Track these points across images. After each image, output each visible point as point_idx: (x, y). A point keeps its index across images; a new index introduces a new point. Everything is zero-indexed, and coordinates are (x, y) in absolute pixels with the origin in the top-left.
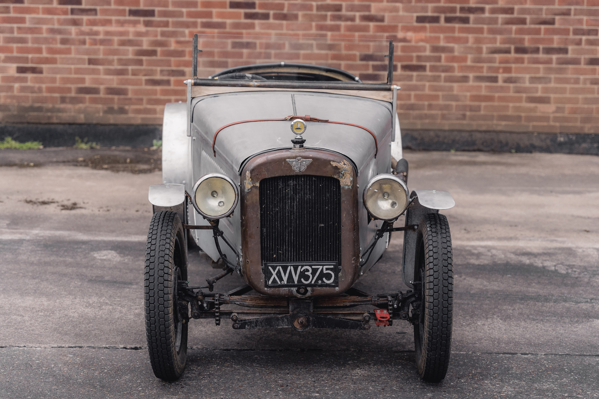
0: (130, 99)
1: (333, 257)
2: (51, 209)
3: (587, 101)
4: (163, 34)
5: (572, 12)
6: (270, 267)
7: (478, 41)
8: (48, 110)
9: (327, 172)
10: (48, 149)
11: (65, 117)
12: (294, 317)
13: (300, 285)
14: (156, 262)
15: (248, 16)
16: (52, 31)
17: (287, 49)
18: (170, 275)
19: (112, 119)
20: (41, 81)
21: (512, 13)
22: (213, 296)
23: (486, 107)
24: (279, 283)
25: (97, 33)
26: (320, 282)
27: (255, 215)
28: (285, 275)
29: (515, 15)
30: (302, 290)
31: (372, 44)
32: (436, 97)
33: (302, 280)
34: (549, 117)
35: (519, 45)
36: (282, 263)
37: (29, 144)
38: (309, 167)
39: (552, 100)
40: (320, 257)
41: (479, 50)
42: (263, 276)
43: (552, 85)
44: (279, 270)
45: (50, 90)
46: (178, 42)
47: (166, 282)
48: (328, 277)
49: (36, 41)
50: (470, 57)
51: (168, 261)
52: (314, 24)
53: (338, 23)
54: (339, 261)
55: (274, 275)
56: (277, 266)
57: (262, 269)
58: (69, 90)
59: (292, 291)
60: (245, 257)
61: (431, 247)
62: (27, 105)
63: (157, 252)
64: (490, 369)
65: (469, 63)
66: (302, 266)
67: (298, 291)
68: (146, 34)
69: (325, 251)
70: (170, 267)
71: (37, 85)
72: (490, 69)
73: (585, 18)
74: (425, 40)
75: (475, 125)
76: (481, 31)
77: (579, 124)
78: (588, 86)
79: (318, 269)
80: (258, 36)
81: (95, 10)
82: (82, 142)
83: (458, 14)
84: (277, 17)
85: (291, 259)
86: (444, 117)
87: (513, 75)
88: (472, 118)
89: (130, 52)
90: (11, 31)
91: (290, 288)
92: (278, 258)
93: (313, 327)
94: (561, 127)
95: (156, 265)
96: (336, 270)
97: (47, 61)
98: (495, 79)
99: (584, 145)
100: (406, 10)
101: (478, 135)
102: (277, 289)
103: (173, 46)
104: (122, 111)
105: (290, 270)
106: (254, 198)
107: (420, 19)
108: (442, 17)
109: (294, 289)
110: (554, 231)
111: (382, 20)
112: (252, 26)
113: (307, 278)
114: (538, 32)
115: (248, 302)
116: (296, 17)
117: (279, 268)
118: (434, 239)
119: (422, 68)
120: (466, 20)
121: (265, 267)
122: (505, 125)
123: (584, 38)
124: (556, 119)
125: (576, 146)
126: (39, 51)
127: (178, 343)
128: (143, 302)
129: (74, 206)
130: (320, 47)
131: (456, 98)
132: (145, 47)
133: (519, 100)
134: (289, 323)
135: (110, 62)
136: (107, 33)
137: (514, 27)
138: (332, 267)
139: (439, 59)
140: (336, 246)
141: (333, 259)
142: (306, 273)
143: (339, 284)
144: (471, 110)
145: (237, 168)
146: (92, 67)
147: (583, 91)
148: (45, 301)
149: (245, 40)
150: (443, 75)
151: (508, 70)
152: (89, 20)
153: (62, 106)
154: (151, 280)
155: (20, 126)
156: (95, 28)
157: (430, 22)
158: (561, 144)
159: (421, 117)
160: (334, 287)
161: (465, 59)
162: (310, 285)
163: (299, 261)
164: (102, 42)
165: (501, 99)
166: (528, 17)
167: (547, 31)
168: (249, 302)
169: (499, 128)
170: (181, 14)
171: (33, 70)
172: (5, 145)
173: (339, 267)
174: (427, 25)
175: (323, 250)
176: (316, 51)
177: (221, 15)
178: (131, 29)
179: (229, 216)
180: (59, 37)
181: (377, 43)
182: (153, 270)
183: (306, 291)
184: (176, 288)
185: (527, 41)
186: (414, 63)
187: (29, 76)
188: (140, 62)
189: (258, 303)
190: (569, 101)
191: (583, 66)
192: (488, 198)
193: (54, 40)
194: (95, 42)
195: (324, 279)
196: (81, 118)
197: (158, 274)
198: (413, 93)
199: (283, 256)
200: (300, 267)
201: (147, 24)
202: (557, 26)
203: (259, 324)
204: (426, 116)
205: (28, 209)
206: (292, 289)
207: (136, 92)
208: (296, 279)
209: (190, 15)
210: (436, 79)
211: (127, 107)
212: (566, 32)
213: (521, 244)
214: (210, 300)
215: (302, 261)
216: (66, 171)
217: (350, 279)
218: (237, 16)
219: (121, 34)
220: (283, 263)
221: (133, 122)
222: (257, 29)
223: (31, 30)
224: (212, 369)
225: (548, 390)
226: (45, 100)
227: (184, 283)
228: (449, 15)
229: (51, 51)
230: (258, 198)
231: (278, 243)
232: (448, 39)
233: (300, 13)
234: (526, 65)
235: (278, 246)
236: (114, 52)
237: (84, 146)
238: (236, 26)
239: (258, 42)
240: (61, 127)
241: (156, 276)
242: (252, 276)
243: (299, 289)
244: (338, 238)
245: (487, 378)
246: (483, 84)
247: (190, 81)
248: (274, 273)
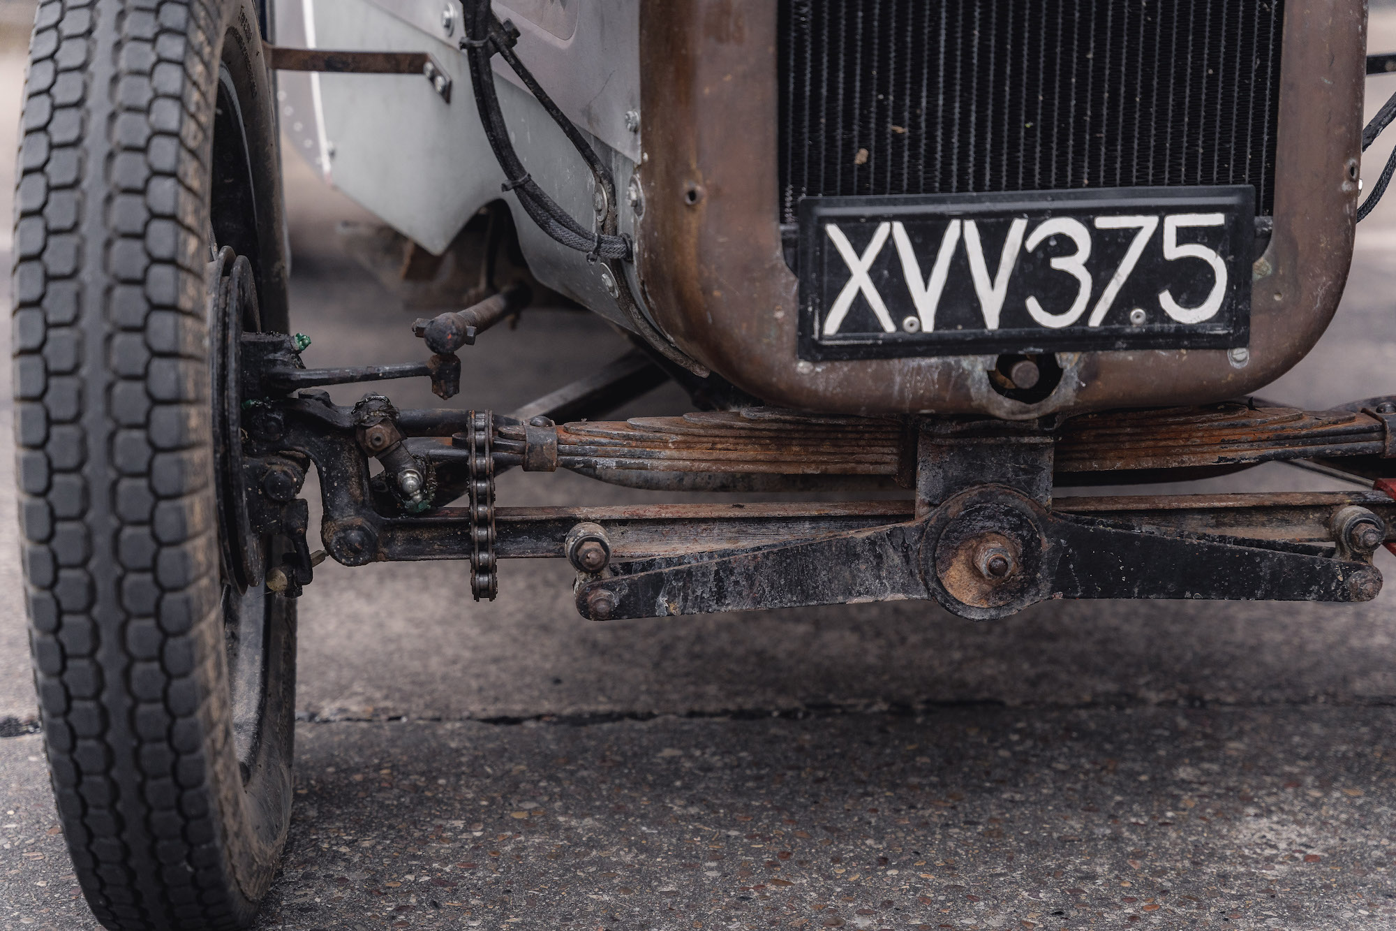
1: (1224, 158)
6: (833, 231)
12: (949, 539)
13: (1014, 341)
18: (189, 271)
22: (456, 427)
24: (889, 327)
26: (1138, 316)
28: (926, 275)
30: (1025, 373)
33: (1032, 305)
36: (906, 202)
40: (1143, 158)
42: (788, 284)
44: (890, 245)
47: (162, 324)
48: (1192, 283)
51: (172, 174)
54: (1255, 180)
55: (860, 279)
56: (876, 220)
57: (786, 243)
59: (964, 375)
60: (673, 167)
63: (97, 121)
66: (1035, 218)
67: (1000, 380)
69: (1178, 120)
70: (190, 220)
79: (1131, 234)
85: (962, 171)
91: (951, 360)
92: (880, 169)
93: (1053, 590)
95: (94, 205)
96: (1235, 239)
102: (872, 366)
105: (961, 244)
109: (977, 367)
113: (1060, 293)
115: (665, 461)
117: (890, 236)
121: (803, 228)
134: (911, 574)
138: (1217, 219)
140: (1244, 88)
141: (1223, 172)
142: (1058, 263)
143: (1253, 328)
154: (59, 304)
160: (1223, 344)
162: (1077, 337)
163: (1012, 186)
168: (675, 454)
173: (1257, 220)
175: (1162, 112)
182: (72, 240)
183: (1051, 375)
184: (232, 377)
189: (730, 461)
195: (1166, 300)
197: (105, 266)
199: (914, 156)
200: (1019, 226)
203: (736, 583)
206: (965, 362)
208: (992, 300)
214: (441, 448)
215: (1029, 185)
217: (1321, 292)
220: (915, 202)
224: (446, 848)
227: (277, 347)
231: (883, 70)
235: (886, 94)
241: (91, 275)
242: (721, 287)
243: (1005, 365)
248: (860, 268)
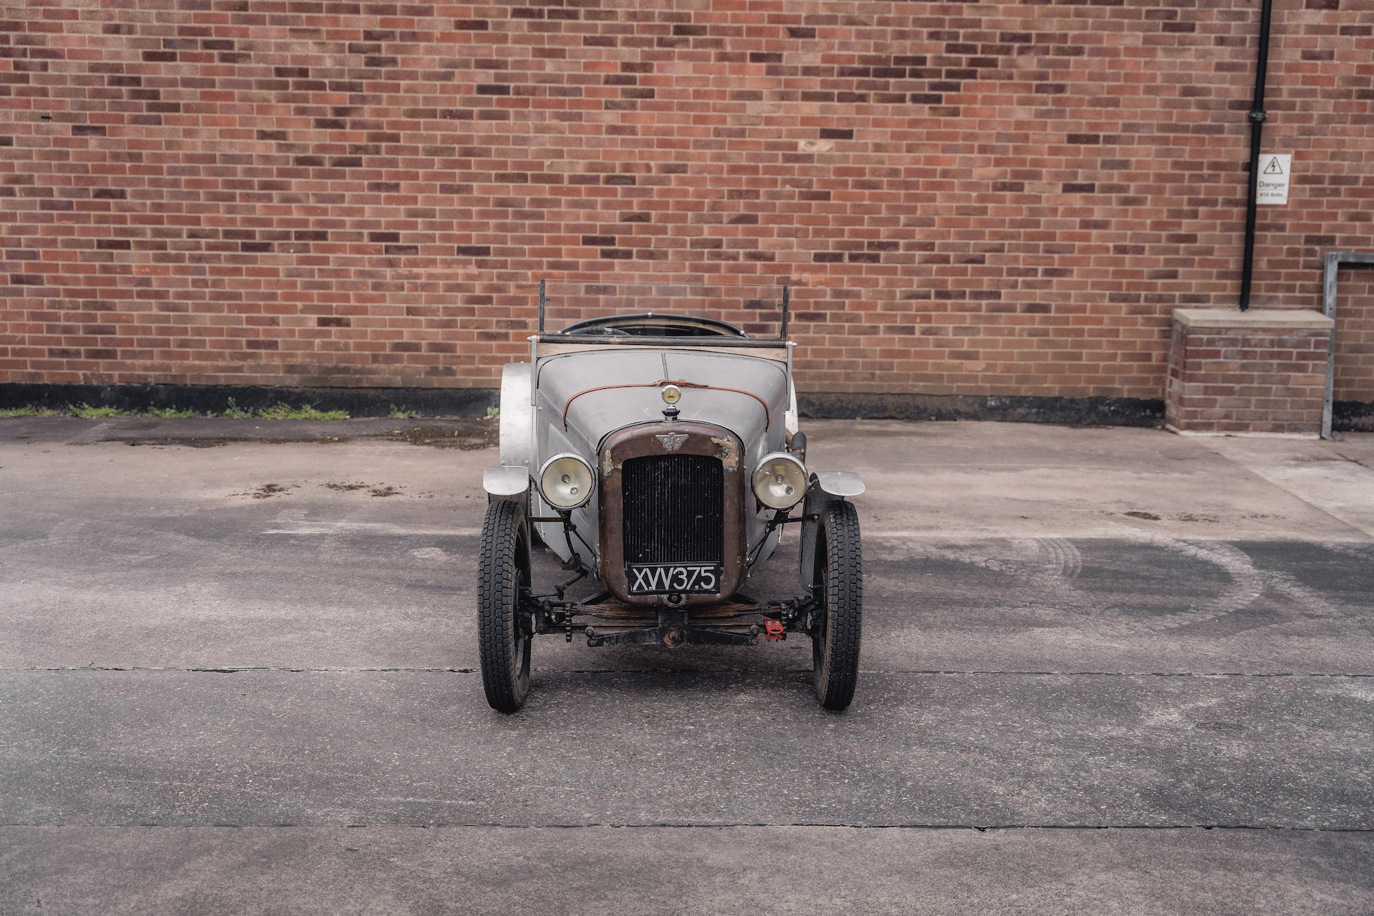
0: (459, 357)
1: (713, 556)
2: (360, 496)
3: (1024, 356)
4: (500, 277)
5: (1006, 248)
6: (634, 570)
7: (890, 283)
8: (357, 371)
9: (706, 451)
10: (356, 419)
11: (378, 379)
12: (664, 631)
13: (672, 591)
14: (493, 566)
15: (605, 254)
16: (362, 274)
17: (654, 294)
18: (509, 580)
19: (436, 381)
20: (348, 335)
21: (933, 250)
22: (563, 605)
23: (899, 364)
24: (646, 589)
25: (418, 276)
26: (697, 587)
27: (616, 505)
28: (653, 578)
29: (936, 252)
30: (674, 598)
31: (759, 288)
32: (839, 353)
33: (675, 584)
34: (976, 377)
35: (940, 289)
36: (649, 564)
37: (332, 414)
38: (684, 444)
39: (981, 356)
40: (697, 556)
41: (892, 295)
42: (626, 580)
43: (981, 337)
44: (646, 572)
45: (359, 346)
46: (518, 287)
47: (504, 590)
48: (708, 581)
49: (342, 286)
50: (879, 302)
51: (507, 562)
52: (687, 263)
53: (718, 262)
54: (721, 561)
55: (640, 580)
56: (643, 568)
57: (625, 572)
58: (383, 346)
59: (663, 598)
60: (604, 557)
61: (835, 543)
62: (330, 365)
63: (494, 552)
64: (906, 692)
65: (879, 311)
66: (675, 568)
67: (669, 599)
68: (479, 277)
69: (704, 549)
70: (510, 570)
71: (343, 341)
72: (905, 317)
73: (1022, 255)
74: (826, 283)
75: (886, 387)
76: (893, 271)
77: (1013, 385)
78: (1026, 338)
79: (695, 570)
80: (617, 278)
81: (416, 248)
82: (399, 410)
83: (865, 251)
84: (641, 255)
85: (661, 559)
86: (848, 377)
87: (933, 325)
88: (882, 378)
89: (459, 299)
90: (311, 273)
91: (659, 595)
92: (644, 558)
93: (687, 642)
94: (992, 388)
96: (717, 572)
97: (355, 311)
98: (911, 331)
99: (1021, 411)
100: (802, 246)
101: (891, 399)
102: (643, 596)
103: (513, 292)
104: (449, 372)
105: (660, 572)
106: (616, 483)
107: (819, 257)
108: (847, 253)
109: (665, 597)
110: (984, 518)
111: (772, 258)
112: (610, 267)
113: (681, 582)
114: (963, 272)
115: (606, 614)
116: (665, 255)
118: (840, 533)
119: (822, 317)
120: (875, 259)
121: (629, 569)
122: (924, 386)
123: (1020, 279)
124: (985, 379)
125: (1011, 411)
126: (346, 298)
127: (519, 665)
128: (475, 612)
129: (389, 492)
130: (695, 292)
131: (863, 354)
132: (478, 293)
133: (941, 355)
134: (657, 638)
135: (434, 312)
136: (430, 276)
137: (935, 266)
138: (713, 568)
139: (842, 306)
140: (717, 543)
141: (713, 558)
142: (680, 576)
143: (721, 589)
144: (881, 369)
145: (594, 447)
146: (411, 317)
147: (1019, 344)
148: (351, 613)
149: (601, 284)
150: (847, 325)
151: (927, 319)
152: (408, 260)
153: (374, 366)
154: (486, 587)
155: (322, 391)
156: (415, 270)
157: (831, 261)
158: (991, 409)
159: (819, 377)
160: (715, 593)
161: (874, 306)
162: (684, 591)
163: (671, 561)
164: (424, 287)
165: (918, 354)
166: (952, 254)
167: (975, 271)
168: (608, 612)
169: (916, 390)
170: (522, 253)
171: (338, 322)
172: (303, 415)
173: (721, 568)
174: (828, 264)
175: (701, 547)
176: (690, 297)
177: (572, 253)
178: (460, 271)
179: (583, 506)
180: (370, 281)
181: (765, 287)
183: (680, 599)
184: (517, 597)
185: (951, 284)
186: (812, 310)
187: (333, 329)
188: (471, 312)
189: (619, 614)
190: (1002, 356)
191: (1018, 314)
192: (903, 477)
193: (365, 284)
194: (415, 288)
195: (702, 583)
196: (398, 381)
197: (495, 580)
198: (809, 348)
199: (651, 555)
200: (672, 569)
201: (480, 265)
202: (986, 265)
203: (620, 639)
204: (826, 376)
205: (331, 495)
206: (662, 595)
207: (466, 348)
208: (667, 583)
209: (534, 253)
210: (839, 330)
211: (454, 367)
212: (999, 272)
213: (944, 535)
214: (559, 610)
215: (674, 561)
216: (380, 447)
217: (734, 582)
218: (592, 254)
219: (448, 277)
220: (651, 564)
221: (462, 385)
222: (617, 270)
223: (336, 273)
224: (561, 697)
225: (977, 718)
226: (352, 359)
227: (527, 590)
228: (854, 252)
229: (360, 298)
230: (620, 484)
231: (644, 539)
232: (854, 282)
233: (670, 251)
234: (948, 313)
235: (645, 543)
236: (440, 300)
237: (401, 415)
238: (591, 266)
239: (618, 286)
240: (373, 392)
242: (613, 580)
243: (670, 596)
244: (720, 532)
245: (902, 703)
246: (897, 336)
247: (535, 338)
248: (640, 577)
